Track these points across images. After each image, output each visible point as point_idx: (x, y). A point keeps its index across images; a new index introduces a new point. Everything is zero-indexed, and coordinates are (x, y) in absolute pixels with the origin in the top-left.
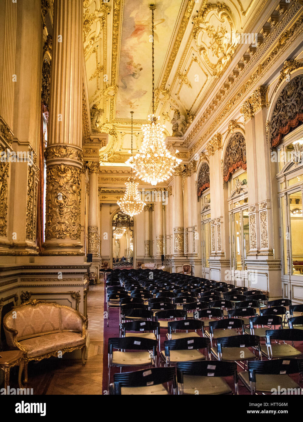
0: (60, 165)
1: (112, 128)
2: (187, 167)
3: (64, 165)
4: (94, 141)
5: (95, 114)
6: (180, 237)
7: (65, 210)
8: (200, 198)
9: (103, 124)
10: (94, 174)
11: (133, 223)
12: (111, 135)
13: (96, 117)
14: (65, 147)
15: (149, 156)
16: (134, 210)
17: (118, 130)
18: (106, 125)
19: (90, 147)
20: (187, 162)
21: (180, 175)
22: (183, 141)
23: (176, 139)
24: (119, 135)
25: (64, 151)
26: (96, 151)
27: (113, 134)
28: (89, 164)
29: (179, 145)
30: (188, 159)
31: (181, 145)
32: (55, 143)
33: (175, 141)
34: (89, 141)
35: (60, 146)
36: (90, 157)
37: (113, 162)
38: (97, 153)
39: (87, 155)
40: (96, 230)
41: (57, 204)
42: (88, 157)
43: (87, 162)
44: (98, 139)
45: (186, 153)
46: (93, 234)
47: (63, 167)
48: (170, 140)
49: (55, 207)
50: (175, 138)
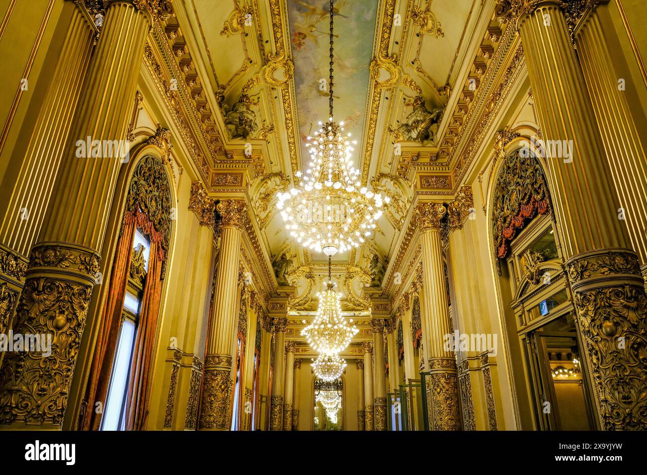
0: (214, 370)
1: (308, 270)
2: (388, 322)
3: (216, 370)
4: (281, 295)
5: (283, 267)
6: (382, 411)
7: (214, 405)
8: (402, 361)
9: (298, 268)
10: (281, 333)
11: (342, 386)
12: (308, 278)
13: (284, 269)
14: (218, 357)
15: (322, 326)
16: (333, 373)
17: (316, 273)
18: (301, 268)
19: (277, 302)
20: (388, 316)
21: (380, 332)
22: (381, 292)
23: (374, 291)
24: (317, 278)
25: (217, 360)
26: (283, 306)
27: (310, 277)
28: (276, 322)
29: (378, 296)
30: (388, 312)
31: (379, 296)
32: (211, 354)
33: (372, 292)
34: (276, 295)
35: (215, 356)
36: (276, 313)
37: (310, 311)
38: (284, 308)
39: (273, 311)
40: (281, 401)
41: (209, 401)
42: (274, 313)
43: (273, 319)
44: (286, 292)
45: (387, 305)
46: (277, 406)
47: (215, 372)
48: (366, 292)
49: (208, 402)
50: (372, 288)
